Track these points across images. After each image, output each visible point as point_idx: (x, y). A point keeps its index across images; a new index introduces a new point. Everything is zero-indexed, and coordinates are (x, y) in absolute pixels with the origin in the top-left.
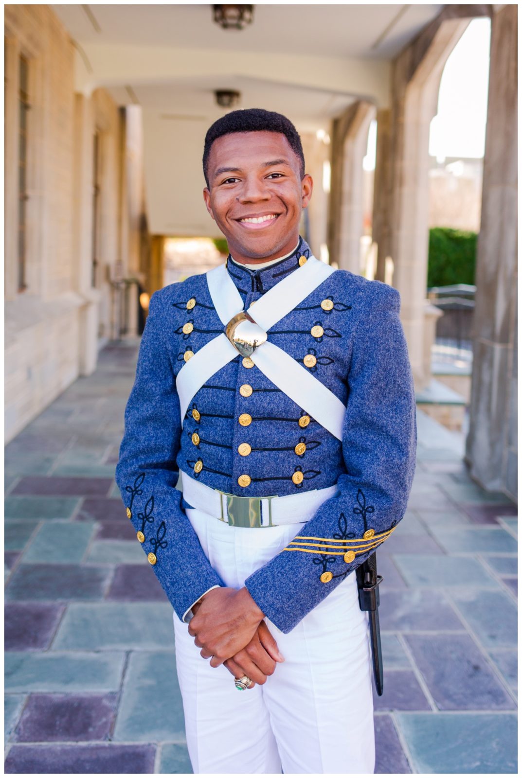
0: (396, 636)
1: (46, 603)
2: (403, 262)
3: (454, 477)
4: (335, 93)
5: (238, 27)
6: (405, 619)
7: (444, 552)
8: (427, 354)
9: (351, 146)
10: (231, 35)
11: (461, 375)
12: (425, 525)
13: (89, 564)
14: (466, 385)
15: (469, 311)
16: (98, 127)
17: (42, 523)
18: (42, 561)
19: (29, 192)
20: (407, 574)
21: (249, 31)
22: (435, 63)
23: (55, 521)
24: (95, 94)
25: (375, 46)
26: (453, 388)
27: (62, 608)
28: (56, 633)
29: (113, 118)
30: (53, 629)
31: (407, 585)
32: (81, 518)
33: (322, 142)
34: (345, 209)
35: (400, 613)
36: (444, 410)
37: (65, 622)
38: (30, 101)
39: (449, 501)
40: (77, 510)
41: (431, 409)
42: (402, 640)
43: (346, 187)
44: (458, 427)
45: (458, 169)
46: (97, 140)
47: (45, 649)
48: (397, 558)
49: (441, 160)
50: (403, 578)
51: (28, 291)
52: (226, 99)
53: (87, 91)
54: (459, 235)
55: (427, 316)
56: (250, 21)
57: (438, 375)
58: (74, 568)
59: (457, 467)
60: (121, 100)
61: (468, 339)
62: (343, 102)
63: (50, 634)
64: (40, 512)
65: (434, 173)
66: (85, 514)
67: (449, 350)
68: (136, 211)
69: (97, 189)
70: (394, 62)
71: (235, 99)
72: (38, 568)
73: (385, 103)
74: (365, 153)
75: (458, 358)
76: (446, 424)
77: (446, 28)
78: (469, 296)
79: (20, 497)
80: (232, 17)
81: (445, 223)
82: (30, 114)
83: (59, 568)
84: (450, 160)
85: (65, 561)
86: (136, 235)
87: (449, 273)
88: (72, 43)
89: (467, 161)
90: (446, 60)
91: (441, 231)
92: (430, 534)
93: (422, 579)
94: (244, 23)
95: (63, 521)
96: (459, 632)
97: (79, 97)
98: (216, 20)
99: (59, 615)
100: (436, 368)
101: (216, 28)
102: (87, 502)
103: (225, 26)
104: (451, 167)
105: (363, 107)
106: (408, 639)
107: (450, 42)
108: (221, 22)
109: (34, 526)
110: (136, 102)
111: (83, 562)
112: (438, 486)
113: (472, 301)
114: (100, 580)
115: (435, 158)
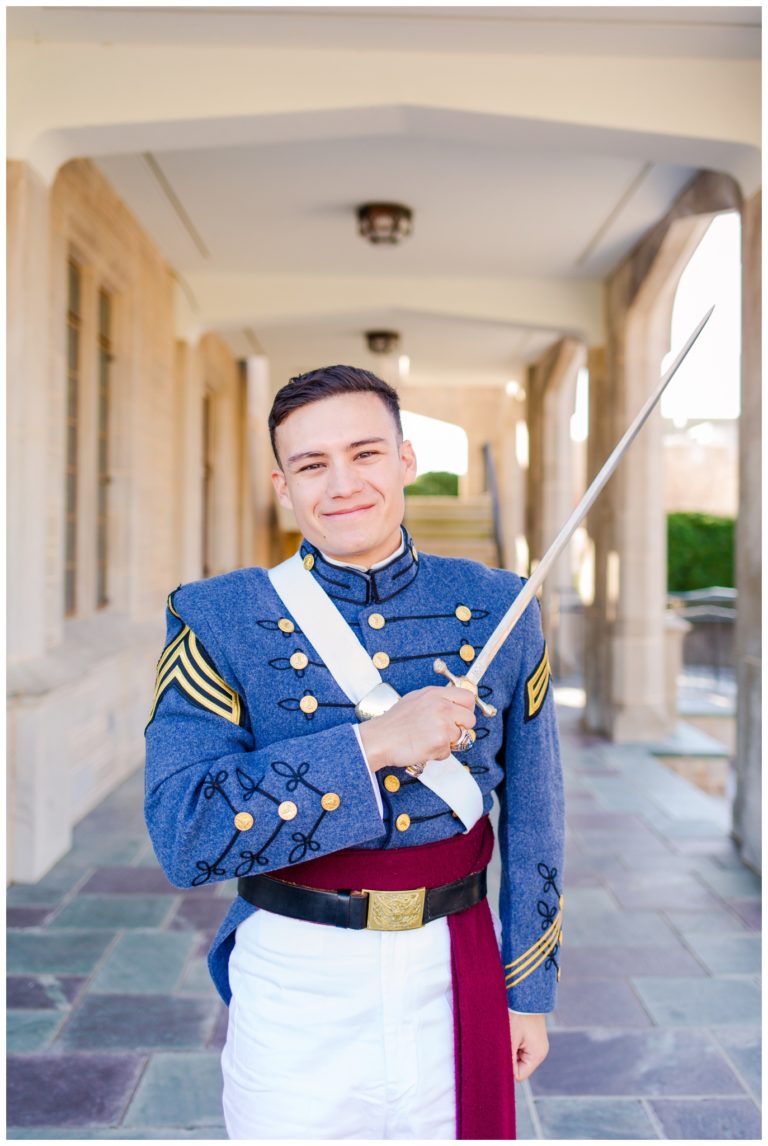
0: (640, 1102)
1: (120, 1053)
2: (631, 556)
3: (717, 862)
4: (531, 328)
5: (393, 240)
6: (649, 1077)
7: (708, 974)
8: (670, 686)
9: (553, 401)
10: (383, 251)
11: (720, 716)
12: (677, 933)
13: (184, 995)
14: (729, 730)
15: (728, 625)
16: (208, 386)
17: (121, 934)
18: (118, 991)
19: (113, 472)
20: (652, 1007)
21: (407, 246)
22: (665, 280)
23: (140, 931)
24: (205, 341)
25: (582, 260)
26: (711, 734)
27: (144, 1059)
28: (131, 1100)
29: (230, 375)
30: (128, 1093)
31: (653, 1024)
32: (176, 926)
33: (514, 400)
34: (549, 488)
35: (644, 1067)
36: (699, 765)
37: (144, 1082)
38: (114, 350)
39: (712, 896)
40: (171, 914)
41: (680, 764)
42: (648, 1109)
43: (549, 458)
44: (721, 791)
45: (705, 435)
46: (207, 404)
47: (114, 1124)
48: (636, 982)
49: (680, 423)
50: (646, 1013)
51: (112, 608)
52: (380, 343)
53: (192, 335)
54: (709, 522)
55: (669, 632)
56: (408, 232)
57: (691, 717)
58: (164, 1000)
59: (722, 847)
60: (239, 350)
61: (728, 666)
62: (542, 341)
63: (122, 1101)
64: (118, 919)
65: (670, 441)
66: (182, 920)
67: (702, 681)
68: (263, 500)
69: (208, 471)
70: (609, 282)
71: (393, 343)
72: (110, 1000)
73: (597, 337)
74: (573, 411)
75: (716, 692)
76: (703, 785)
77: (677, 231)
78: (728, 604)
79: (91, 897)
80: (384, 228)
81: (690, 505)
82: (115, 369)
83: (140, 1001)
84: (692, 423)
85: (151, 991)
86: (264, 534)
87: (697, 573)
88: (172, 274)
89: (717, 423)
90: (680, 276)
91: (683, 516)
92: (685, 946)
93: (676, 1015)
94: (399, 236)
95: (150, 931)
96: (736, 1097)
97: (181, 345)
98: (362, 232)
99: (137, 1072)
100: (685, 705)
101: (363, 245)
102: (187, 903)
103: (375, 240)
104: (694, 432)
105: (569, 347)
106: (657, 1107)
107: (683, 249)
108: (369, 235)
109: (109, 938)
110: (260, 352)
111: (177, 992)
112: (695, 874)
113: (733, 610)
114: (200, 1018)
115: (671, 421)
